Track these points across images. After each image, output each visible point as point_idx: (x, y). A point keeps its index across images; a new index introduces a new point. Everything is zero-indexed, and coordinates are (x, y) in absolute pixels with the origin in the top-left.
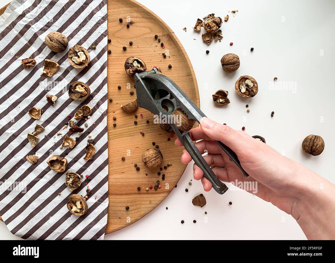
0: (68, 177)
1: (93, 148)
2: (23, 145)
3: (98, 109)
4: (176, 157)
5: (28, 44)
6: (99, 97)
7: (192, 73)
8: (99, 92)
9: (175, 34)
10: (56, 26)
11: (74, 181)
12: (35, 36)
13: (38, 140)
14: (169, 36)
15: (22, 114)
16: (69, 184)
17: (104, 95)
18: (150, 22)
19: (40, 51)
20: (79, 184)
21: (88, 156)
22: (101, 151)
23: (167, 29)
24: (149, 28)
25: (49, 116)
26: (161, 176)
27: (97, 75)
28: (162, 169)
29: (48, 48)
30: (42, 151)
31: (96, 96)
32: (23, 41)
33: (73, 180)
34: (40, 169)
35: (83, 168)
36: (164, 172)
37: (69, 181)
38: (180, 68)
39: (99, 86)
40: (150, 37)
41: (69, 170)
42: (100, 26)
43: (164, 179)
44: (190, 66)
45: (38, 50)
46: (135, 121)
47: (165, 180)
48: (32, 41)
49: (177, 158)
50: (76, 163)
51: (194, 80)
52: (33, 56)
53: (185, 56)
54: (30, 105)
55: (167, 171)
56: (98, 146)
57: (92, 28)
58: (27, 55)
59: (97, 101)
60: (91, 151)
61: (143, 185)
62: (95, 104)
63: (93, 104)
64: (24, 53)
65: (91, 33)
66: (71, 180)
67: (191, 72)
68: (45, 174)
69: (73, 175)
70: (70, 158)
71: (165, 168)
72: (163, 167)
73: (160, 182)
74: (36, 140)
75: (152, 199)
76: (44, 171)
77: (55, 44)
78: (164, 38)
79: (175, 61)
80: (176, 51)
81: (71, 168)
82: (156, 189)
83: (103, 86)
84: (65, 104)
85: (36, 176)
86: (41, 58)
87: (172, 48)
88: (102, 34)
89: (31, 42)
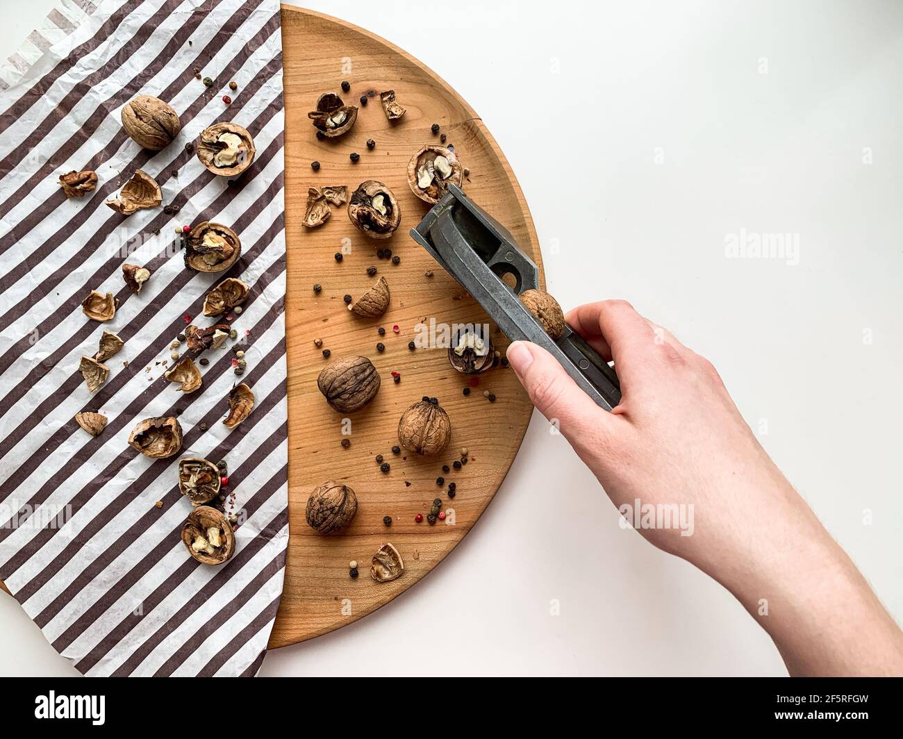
0: (186, 471)
1: (249, 395)
2: (66, 390)
3: (260, 294)
4: (485, 437)
5: (82, 132)
6: (263, 265)
7: (527, 221)
8: (263, 250)
9: (485, 121)
10: (153, 87)
11: (201, 481)
12: (102, 113)
13: (107, 375)
14: (469, 127)
15: (64, 311)
16: (188, 490)
17: (277, 257)
18: (419, 93)
19: (112, 149)
20: (216, 488)
21: (235, 416)
22: (269, 403)
23: (463, 108)
24: (418, 107)
25: (134, 316)
26: (446, 487)
27: (257, 208)
28: (449, 469)
29: (133, 142)
30: (117, 405)
31: (255, 261)
32: (69, 126)
33: (199, 479)
34: (109, 454)
35: (223, 447)
36: (452, 476)
37: (188, 481)
38: (496, 207)
39: (264, 236)
40: (421, 129)
41: (186, 453)
42: (265, 85)
43: (454, 495)
44: (521, 202)
45: (107, 148)
46: (379, 344)
47: (456, 498)
48: (92, 126)
49: (487, 439)
50: (204, 436)
51: (532, 239)
52: (94, 163)
53: (508, 178)
54: (84, 287)
55: (460, 475)
56: (263, 389)
57: (245, 89)
58: (78, 160)
59: (258, 274)
60: (242, 403)
61: (397, 511)
62: (252, 281)
63: (248, 281)
64: (72, 154)
65: (242, 103)
66: (194, 479)
67: (523, 218)
68: (123, 465)
69: (199, 467)
70: (189, 422)
71: (458, 466)
72: (451, 464)
73: (444, 503)
74: (103, 373)
75: (422, 548)
76: (119, 457)
77: (147, 127)
78: (454, 131)
79: (482, 190)
80: (485, 164)
81: (190, 448)
82: (432, 523)
83: (273, 237)
84: (176, 284)
85: (98, 473)
86: (116, 167)
87: (475, 157)
88: (271, 105)
89: (90, 128)
